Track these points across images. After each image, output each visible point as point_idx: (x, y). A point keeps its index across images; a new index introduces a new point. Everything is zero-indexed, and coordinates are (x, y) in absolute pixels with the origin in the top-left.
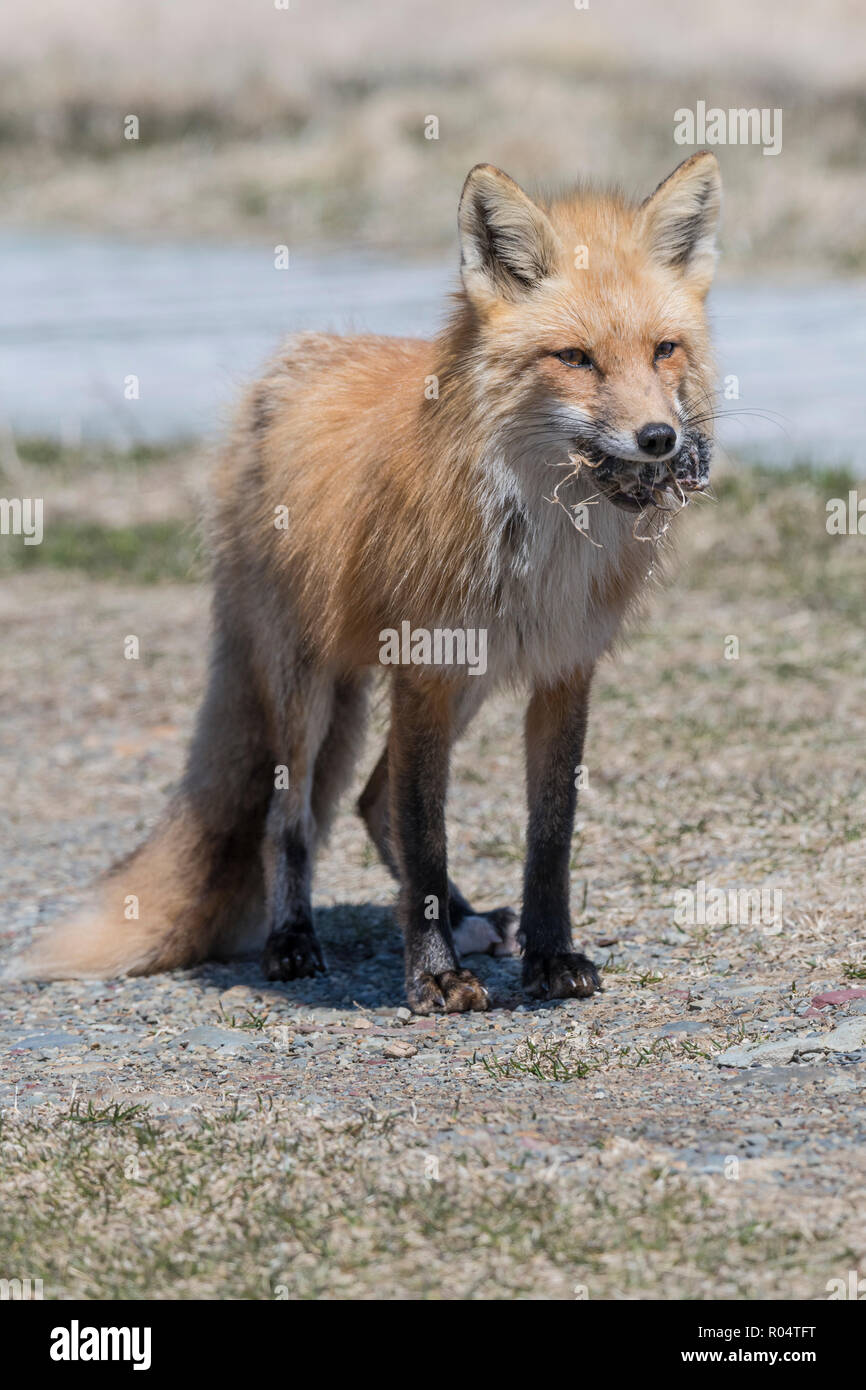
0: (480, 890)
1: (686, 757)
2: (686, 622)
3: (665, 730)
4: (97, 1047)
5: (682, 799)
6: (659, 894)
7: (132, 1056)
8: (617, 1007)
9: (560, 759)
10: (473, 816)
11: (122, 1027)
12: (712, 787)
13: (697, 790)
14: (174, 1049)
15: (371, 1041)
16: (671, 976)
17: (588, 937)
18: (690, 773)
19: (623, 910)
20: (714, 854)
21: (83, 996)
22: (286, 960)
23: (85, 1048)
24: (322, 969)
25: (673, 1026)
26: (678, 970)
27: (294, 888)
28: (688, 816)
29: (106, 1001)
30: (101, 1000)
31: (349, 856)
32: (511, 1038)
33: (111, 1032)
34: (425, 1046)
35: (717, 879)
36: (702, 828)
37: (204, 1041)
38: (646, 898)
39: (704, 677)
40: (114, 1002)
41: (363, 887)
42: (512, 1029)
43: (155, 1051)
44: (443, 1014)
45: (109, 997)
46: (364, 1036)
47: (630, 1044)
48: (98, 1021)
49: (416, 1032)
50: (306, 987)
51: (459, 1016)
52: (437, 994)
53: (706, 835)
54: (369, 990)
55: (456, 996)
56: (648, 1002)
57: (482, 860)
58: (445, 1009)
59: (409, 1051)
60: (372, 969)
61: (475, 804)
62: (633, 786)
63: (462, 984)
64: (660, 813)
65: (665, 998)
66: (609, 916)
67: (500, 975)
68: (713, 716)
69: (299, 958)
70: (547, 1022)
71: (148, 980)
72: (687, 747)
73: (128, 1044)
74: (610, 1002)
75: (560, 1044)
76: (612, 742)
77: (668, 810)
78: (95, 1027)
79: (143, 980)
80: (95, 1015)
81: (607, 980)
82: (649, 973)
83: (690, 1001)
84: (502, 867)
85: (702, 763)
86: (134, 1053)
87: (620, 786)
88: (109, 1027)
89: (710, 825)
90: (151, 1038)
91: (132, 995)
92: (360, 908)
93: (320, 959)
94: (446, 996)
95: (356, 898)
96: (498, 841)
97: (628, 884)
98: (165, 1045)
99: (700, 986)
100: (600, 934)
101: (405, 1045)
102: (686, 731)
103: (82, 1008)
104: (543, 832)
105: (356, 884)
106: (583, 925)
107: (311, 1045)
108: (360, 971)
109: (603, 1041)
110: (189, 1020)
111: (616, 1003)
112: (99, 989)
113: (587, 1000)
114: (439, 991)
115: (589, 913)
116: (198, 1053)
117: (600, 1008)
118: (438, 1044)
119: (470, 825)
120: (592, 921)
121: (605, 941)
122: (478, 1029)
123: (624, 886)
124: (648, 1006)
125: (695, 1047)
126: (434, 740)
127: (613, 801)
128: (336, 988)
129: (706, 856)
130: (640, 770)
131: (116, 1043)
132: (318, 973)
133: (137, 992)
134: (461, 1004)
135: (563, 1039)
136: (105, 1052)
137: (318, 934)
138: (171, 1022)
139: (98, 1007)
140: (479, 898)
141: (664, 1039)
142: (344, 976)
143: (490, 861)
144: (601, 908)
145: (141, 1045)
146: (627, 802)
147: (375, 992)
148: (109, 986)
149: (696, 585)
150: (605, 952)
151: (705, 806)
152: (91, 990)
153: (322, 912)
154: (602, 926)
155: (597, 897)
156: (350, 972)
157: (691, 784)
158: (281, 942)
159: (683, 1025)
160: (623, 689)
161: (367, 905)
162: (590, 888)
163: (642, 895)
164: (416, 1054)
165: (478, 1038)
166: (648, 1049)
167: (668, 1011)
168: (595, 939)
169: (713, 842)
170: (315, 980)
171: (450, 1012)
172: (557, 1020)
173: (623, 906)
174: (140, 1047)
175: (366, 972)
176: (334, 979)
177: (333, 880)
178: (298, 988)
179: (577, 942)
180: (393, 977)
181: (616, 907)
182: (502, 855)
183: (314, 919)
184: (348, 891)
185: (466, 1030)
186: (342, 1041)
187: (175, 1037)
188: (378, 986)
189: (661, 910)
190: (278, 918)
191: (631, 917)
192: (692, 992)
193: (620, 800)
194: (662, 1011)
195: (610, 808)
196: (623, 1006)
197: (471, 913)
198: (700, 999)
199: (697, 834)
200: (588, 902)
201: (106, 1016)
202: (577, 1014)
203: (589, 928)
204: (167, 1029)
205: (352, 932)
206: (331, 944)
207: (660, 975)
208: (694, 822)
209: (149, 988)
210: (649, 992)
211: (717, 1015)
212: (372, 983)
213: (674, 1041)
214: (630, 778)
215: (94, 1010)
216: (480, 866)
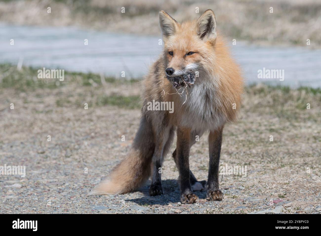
0: (199, 177)
1: (248, 149)
2: (250, 120)
3: (243, 142)
4: (111, 209)
5: (246, 157)
6: (239, 179)
7: (118, 212)
8: (227, 203)
9: (216, 147)
10: (199, 161)
11: (117, 205)
12: (252, 155)
13: (249, 156)
14: (128, 210)
15: (172, 209)
16: (240, 196)
17: (222, 188)
18: (248, 152)
19: (230, 182)
20: (252, 170)
21: (109, 198)
22: (155, 191)
23: (108, 210)
24: (163, 194)
25: (239, 207)
26: (242, 195)
27: (157, 174)
28: (246, 161)
29: (114, 200)
30: (113, 199)
31: (171, 169)
32: (203, 209)
33: (114, 206)
34: (184, 211)
35: (252, 176)
36: (249, 164)
37: (134, 209)
38: (236, 179)
39: (253, 131)
40: (116, 200)
41: (173, 176)
42: (203, 207)
43: (124, 211)
44: (188, 204)
45: (115, 199)
46: (170, 208)
47: (229, 211)
48: (112, 204)
49: (182, 207)
50: (159, 197)
51: (192, 204)
52: (187, 199)
53: (250, 166)
54: (173, 198)
55: (191, 200)
56: (234, 202)
57: (200, 170)
58: (189, 203)
59: (180, 212)
60: (174, 194)
61: (200, 158)
62: (235, 155)
63: (193, 197)
64: (240, 161)
65: (238, 201)
66: (227, 183)
67: (202, 195)
68: (254, 140)
69: (157, 191)
70: (211, 206)
71: (124, 195)
72: (248, 146)
73: (118, 209)
74: (226, 202)
75: (214, 211)
76: (231, 145)
77: (242, 160)
78: (111, 205)
79: (122, 195)
80: (111, 203)
81: (225, 197)
82: (235, 195)
83: (243, 202)
84: (204, 172)
85: (251, 150)
86: (119, 211)
87: (232, 155)
88: (114, 205)
89: (251, 164)
90: (123, 208)
91: (120, 199)
92: (172, 180)
93: (162, 191)
94: (189, 200)
95: (171, 178)
96: (204, 166)
97: (232, 176)
98: (126, 209)
99: (246, 198)
100: (225, 187)
101: (179, 210)
102: (248, 143)
103: (108, 201)
104: (212, 163)
105: (172, 175)
106: (221, 185)
107: (158, 210)
108: (171, 194)
109: (223, 210)
110: (132, 204)
111: (227, 202)
112: (113, 197)
113: (220, 201)
114: (188, 199)
115: (223, 182)
116: (133, 211)
117: (223, 203)
118: (187, 210)
119: (198, 163)
120: (223, 184)
121: (226, 188)
122: (196, 207)
123: (231, 177)
124: (234, 203)
125: (244, 212)
126: (186, 142)
127: (230, 158)
128: (165, 198)
129: (250, 170)
130: (237, 151)
131: (115, 209)
132: (161, 194)
133: (121, 198)
134: (192, 201)
135: (214, 210)
136: (113, 211)
137: (162, 186)
138: (128, 204)
139: (112, 201)
140: (199, 178)
141: (237, 210)
142: (167, 195)
143: (202, 171)
144: (225, 181)
145: (120, 209)
146: (233, 158)
147: (174, 199)
148: (115, 196)
149: (254, 111)
150: (226, 191)
151: (250, 159)
152: (111, 197)
153: (163, 181)
154: (225, 185)
155: (225, 179)
156: (169, 194)
157: (248, 155)
158: (154, 187)
159: (242, 207)
160: (235, 133)
161: (174, 180)
162: (224, 177)
163: (235, 178)
164: (182, 212)
165: (196, 209)
166: (233, 212)
167: (238, 204)
168: (224, 188)
169: (252, 167)
170: (161, 196)
171: (190, 203)
172: (214, 206)
173: (231, 181)
174: (120, 210)
175: (172, 194)
176: (165, 196)
177: (167, 174)
178: (157, 197)
179: (220, 188)
180: (178, 195)
181: (229, 181)
182: (205, 169)
183: (162, 182)
184: (170, 177)
185: (193, 207)
186: (165, 209)
187: (128, 208)
188: (175, 198)
189: (239, 182)
190: (153, 181)
191: (232, 183)
192: (244, 200)
193: (232, 158)
194: (237, 204)
195: (230, 159)
196: (229, 203)
197: (197, 181)
198: (246, 201)
199: (248, 165)
200: (223, 180)
201: (114, 203)
202: (218, 204)
203: (222, 185)
204: (126, 206)
205: (170, 186)
206: (165, 188)
207: (237, 196)
208: (248, 163)
209: (124, 197)
210: (234, 200)
211: (249, 205)
212: (173, 197)
213: (239, 210)
214: (235, 153)
215: (111, 202)
216: (200, 172)
